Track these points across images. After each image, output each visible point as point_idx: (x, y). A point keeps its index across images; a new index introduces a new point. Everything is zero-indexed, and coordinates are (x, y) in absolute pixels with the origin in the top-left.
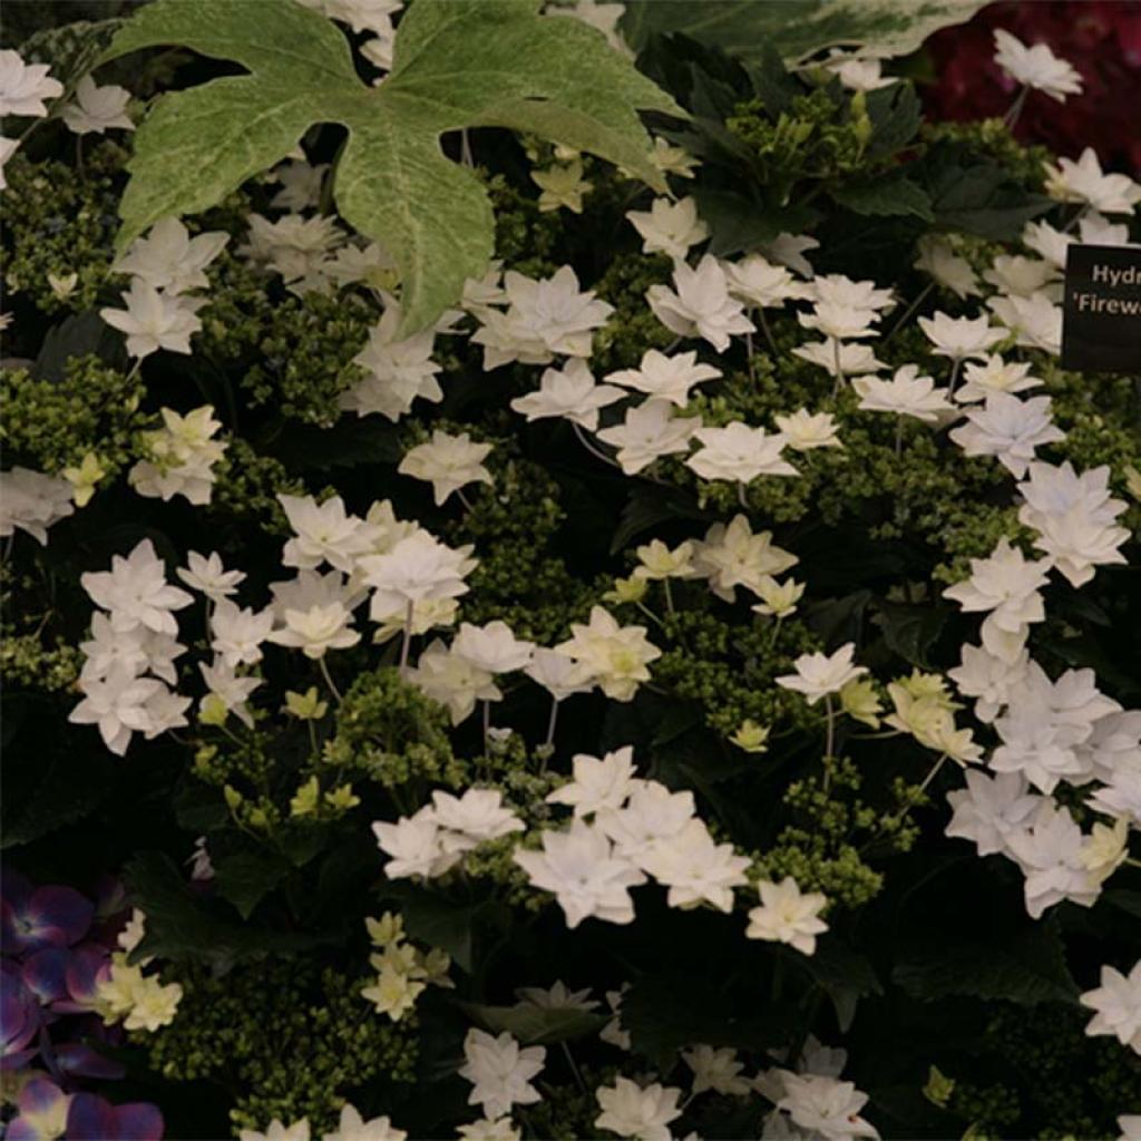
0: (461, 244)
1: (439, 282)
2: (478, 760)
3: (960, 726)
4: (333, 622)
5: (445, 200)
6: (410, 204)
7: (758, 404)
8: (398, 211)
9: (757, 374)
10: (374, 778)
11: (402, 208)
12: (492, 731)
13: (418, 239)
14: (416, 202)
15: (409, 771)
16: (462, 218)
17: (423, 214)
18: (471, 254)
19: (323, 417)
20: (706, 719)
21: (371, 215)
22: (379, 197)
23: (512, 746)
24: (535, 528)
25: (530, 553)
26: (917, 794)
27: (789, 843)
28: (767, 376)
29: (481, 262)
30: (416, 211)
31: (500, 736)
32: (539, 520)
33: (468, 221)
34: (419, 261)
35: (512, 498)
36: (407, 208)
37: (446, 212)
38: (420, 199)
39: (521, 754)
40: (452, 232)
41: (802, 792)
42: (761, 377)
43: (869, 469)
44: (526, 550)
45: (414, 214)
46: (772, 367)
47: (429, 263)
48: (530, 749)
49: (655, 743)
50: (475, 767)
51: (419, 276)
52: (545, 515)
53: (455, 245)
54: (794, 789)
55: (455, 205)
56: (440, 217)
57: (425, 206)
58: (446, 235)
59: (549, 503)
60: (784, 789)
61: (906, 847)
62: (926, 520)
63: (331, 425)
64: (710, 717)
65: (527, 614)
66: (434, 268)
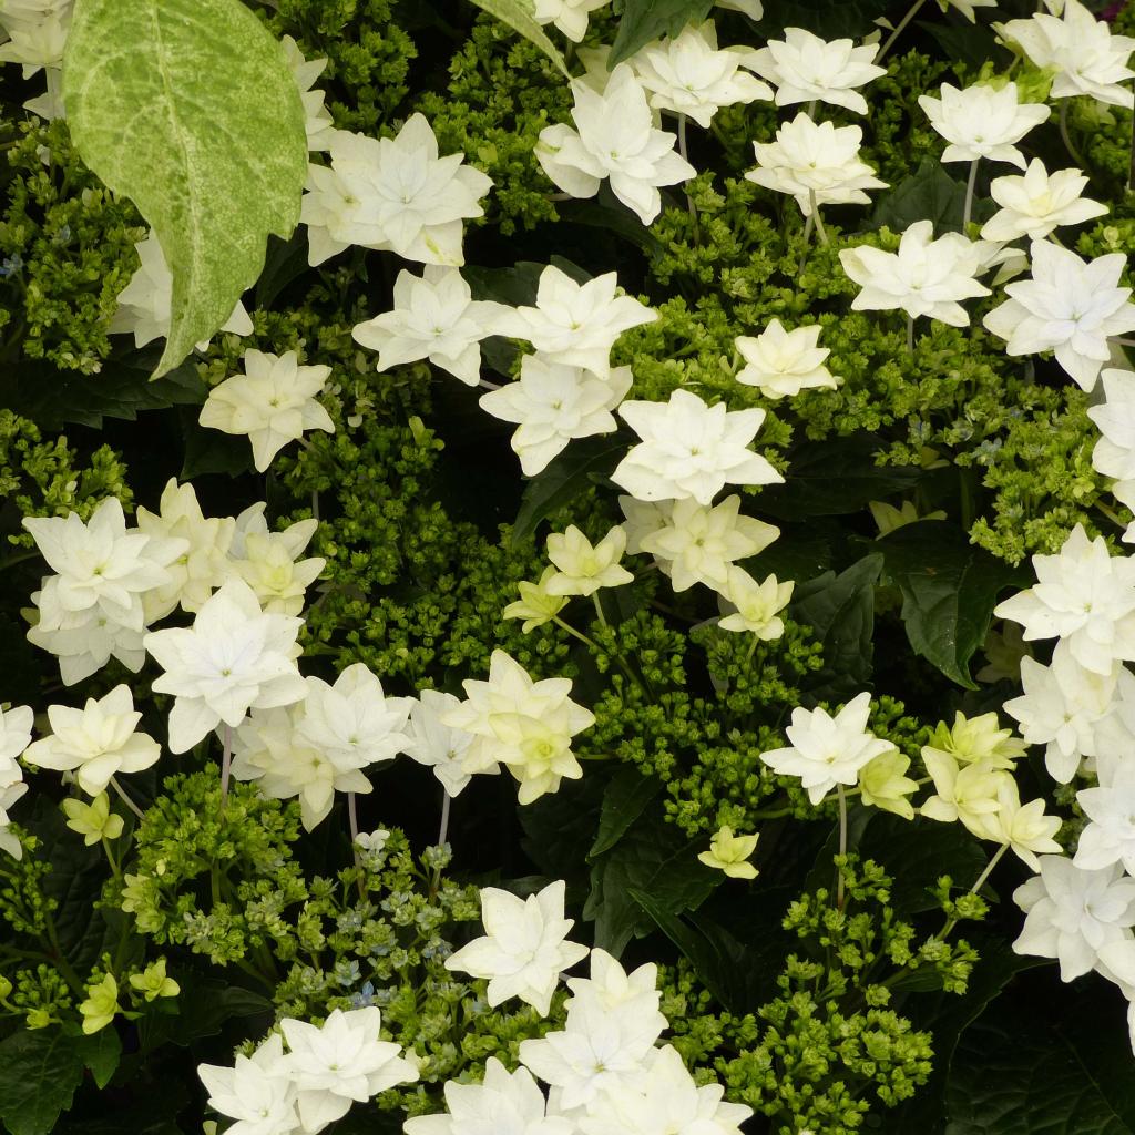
0: (257, 166)
1: (227, 249)
2: (345, 875)
3: (1025, 798)
4: (117, 728)
5: (228, 86)
6: (177, 100)
7: (702, 262)
8: (157, 120)
9: (699, 213)
10: (196, 950)
11: (166, 111)
12: (361, 839)
13: (191, 168)
14: (186, 97)
15: (246, 942)
16: (256, 116)
17: (197, 117)
18: (271, 185)
19: (84, 361)
20: (664, 811)
21: (118, 138)
22: (130, 97)
23: (391, 853)
24: (401, 466)
25: (396, 508)
26: (971, 906)
27: (794, 986)
28: (714, 216)
29: (286, 199)
30: (187, 111)
31: (374, 842)
32: (405, 452)
33: (266, 123)
34: (195, 212)
35: (365, 417)
36: (171, 108)
37: (230, 109)
38: (191, 86)
39: (405, 863)
40: (242, 145)
41: (810, 913)
42: (705, 218)
43: (871, 384)
44: (390, 504)
45: (183, 120)
46: (719, 201)
47: (210, 215)
48: (417, 851)
49: (593, 853)
50: (341, 887)
51: (197, 238)
52: (412, 441)
53: (249, 174)
54: (797, 910)
55: (243, 94)
56: (223, 120)
57: (199, 102)
58: (234, 154)
59: (416, 424)
60: (783, 911)
61: (960, 988)
62: (952, 436)
63: (97, 369)
64: (671, 807)
65: (398, 614)
66: (219, 220)
